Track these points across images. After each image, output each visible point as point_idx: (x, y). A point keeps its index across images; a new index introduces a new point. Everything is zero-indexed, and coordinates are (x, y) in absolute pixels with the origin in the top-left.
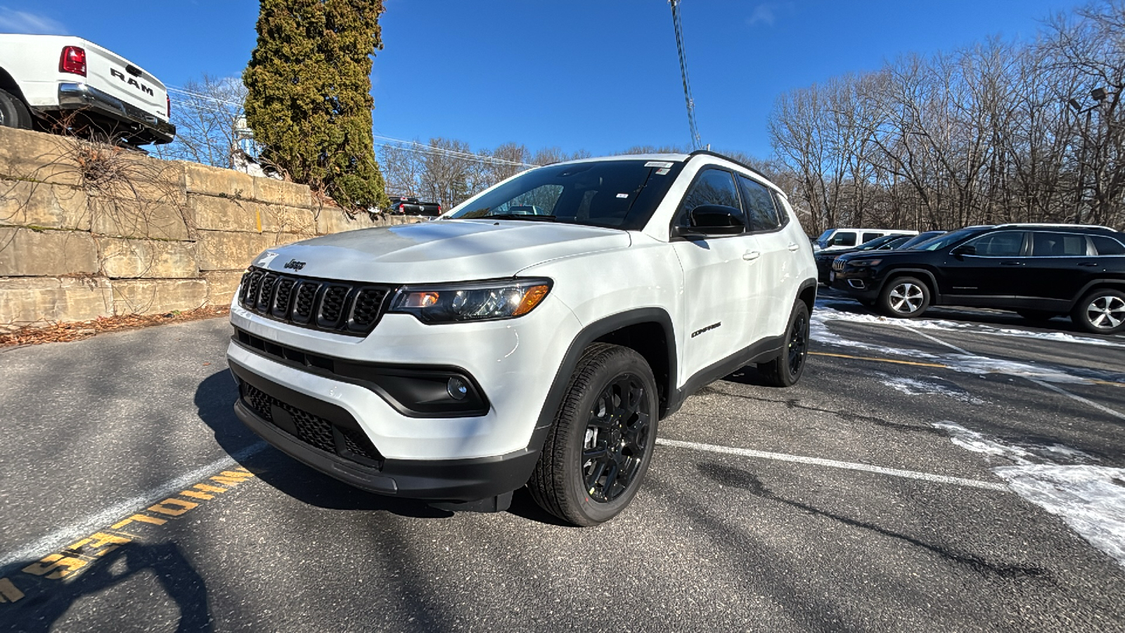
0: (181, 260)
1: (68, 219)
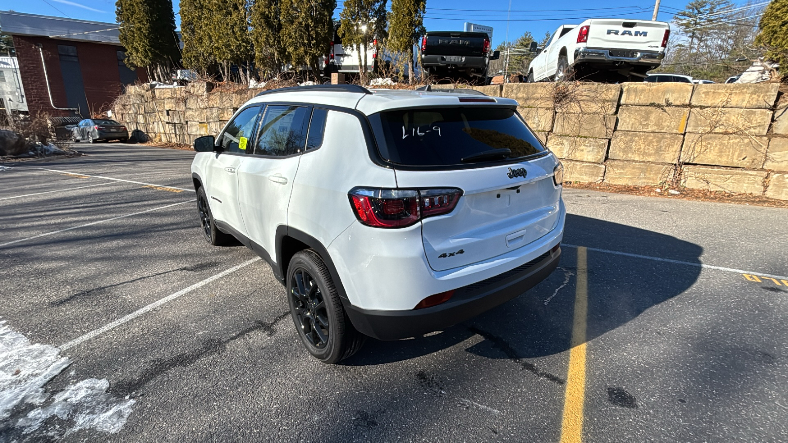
0: (593, 150)
1: (541, 125)
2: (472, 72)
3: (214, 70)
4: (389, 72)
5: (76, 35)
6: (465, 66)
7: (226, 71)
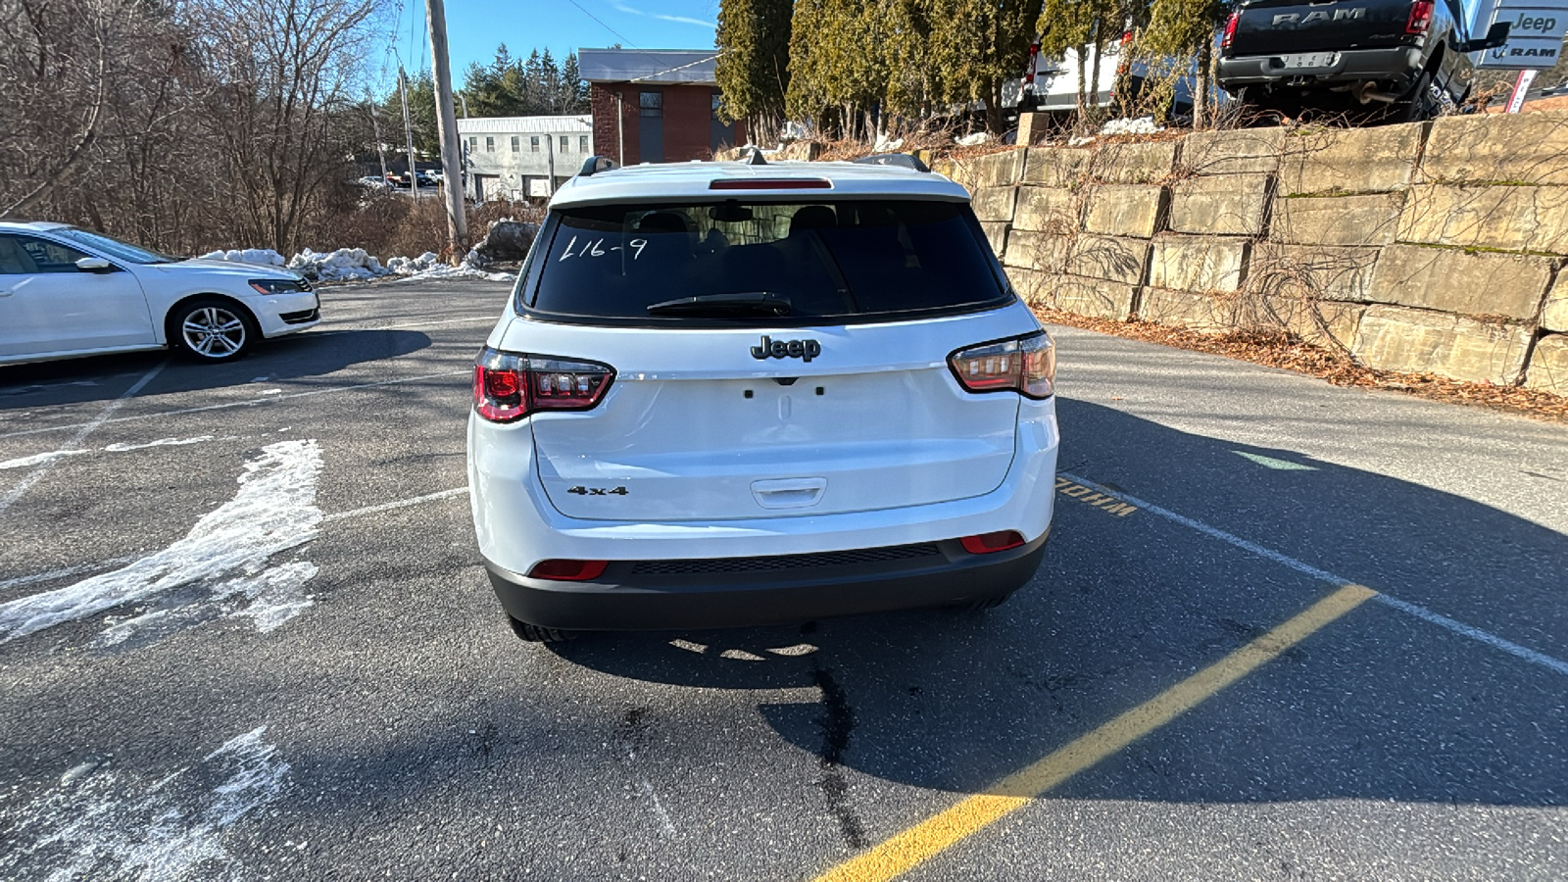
1: (1540, 237)
2: (1371, 90)
3: (830, 120)
4: (1136, 105)
5: (663, 76)
6: (1337, 76)
7: (848, 119)
